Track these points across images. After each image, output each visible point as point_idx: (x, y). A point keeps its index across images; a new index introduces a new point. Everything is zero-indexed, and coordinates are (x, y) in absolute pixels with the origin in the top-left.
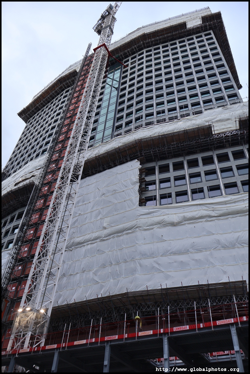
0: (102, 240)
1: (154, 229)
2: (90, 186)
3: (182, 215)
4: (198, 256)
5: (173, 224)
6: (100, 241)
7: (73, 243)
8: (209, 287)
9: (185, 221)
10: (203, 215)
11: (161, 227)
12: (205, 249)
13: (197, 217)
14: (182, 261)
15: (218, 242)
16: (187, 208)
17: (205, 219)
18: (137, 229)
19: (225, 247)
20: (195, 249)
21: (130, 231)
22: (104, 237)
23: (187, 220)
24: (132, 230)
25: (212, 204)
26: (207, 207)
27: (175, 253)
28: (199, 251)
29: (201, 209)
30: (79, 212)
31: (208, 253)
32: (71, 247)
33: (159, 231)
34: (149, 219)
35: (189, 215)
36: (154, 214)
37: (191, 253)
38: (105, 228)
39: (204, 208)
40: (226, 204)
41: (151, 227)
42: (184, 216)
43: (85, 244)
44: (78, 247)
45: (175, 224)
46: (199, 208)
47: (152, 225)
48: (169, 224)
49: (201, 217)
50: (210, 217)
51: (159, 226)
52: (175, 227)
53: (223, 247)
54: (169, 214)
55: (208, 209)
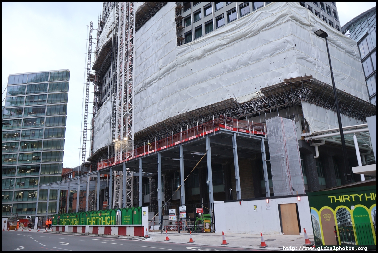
0: (159, 79)
1: (187, 65)
2: (149, 31)
3: (203, 48)
4: (213, 82)
5: (198, 58)
6: (159, 80)
7: (145, 83)
8: (213, 106)
9: (206, 53)
10: (217, 45)
11: (191, 61)
12: (218, 75)
13: (213, 48)
14: (203, 88)
15: (225, 67)
16: (207, 41)
17: (218, 49)
18: (177, 67)
19: (230, 71)
20: (211, 76)
21: (173, 69)
22: (161, 76)
23: (207, 52)
24: (175, 68)
25: (224, 33)
26: (220, 36)
27: (199, 82)
28: (214, 77)
29: (216, 39)
30: (145, 57)
31: (219, 78)
32: (145, 87)
33: (190, 65)
34: (184, 56)
35: (208, 47)
36: (187, 51)
37: (209, 79)
38: (160, 69)
39: (219, 37)
40: (233, 31)
41: (185, 63)
42: (204, 49)
43: (151, 83)
44: (148, 86)
45: (199, 57)
46: (216, 38)
47: (185, 61)
48: (195, 58)
49: (216, 48)
50: (222, 45)
51: (189, 61)
52: (200, 60)
53: (228, 71)
54: (196, 49)
55: (221, 38)
